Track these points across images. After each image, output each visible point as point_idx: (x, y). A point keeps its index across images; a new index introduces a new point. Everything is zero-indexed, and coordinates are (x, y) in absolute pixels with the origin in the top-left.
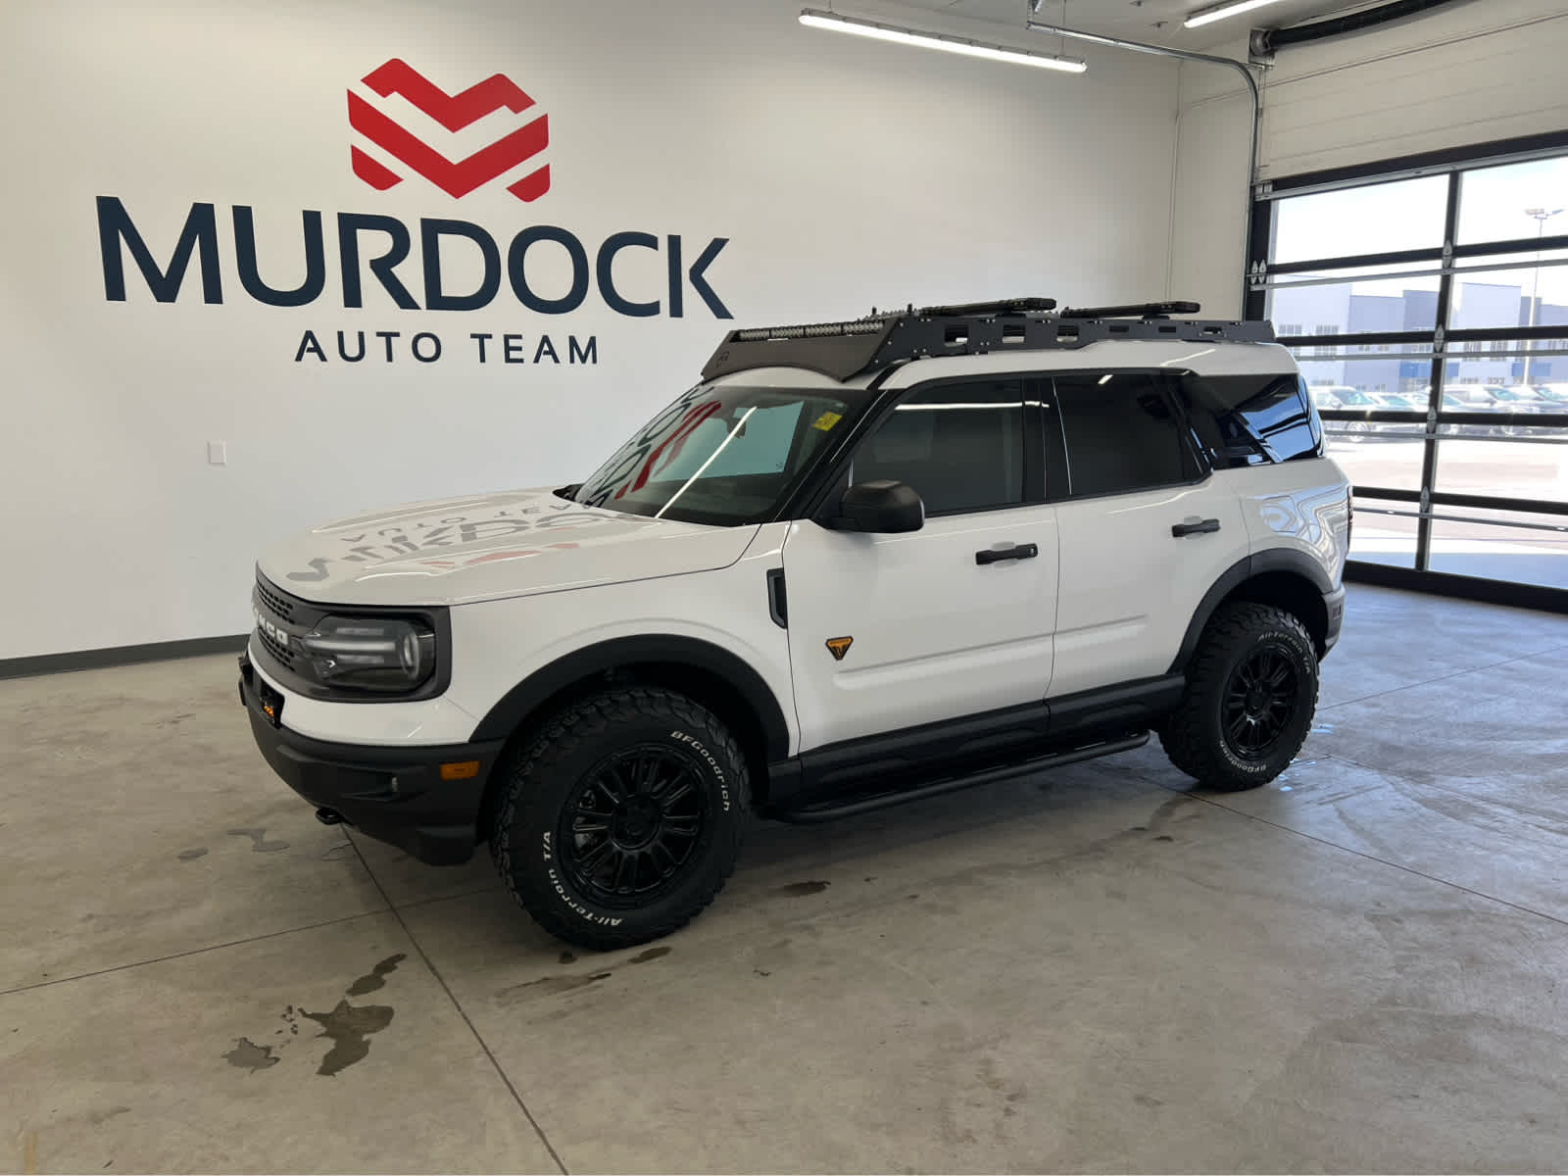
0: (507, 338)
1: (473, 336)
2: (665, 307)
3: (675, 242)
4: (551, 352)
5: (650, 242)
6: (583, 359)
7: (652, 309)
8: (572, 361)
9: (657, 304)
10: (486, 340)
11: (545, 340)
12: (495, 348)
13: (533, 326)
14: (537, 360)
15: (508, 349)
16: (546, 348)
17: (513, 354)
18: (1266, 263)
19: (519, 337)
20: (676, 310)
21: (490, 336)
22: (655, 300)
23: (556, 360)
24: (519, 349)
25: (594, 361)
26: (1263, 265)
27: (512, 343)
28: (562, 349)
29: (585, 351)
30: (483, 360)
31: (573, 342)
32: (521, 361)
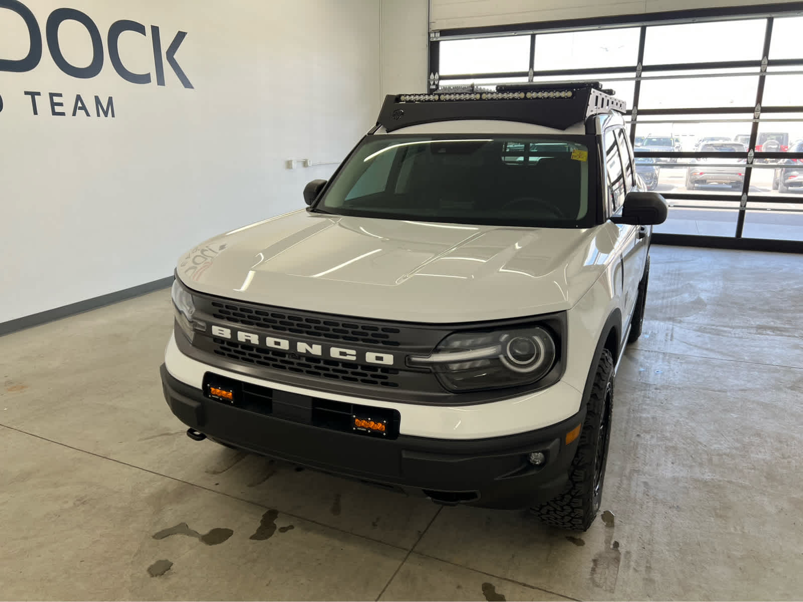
0: (52, 95)
1: (26, 93)
2: (154, 77)
3: (155, 30)
4: (83, 108)
5: (140, 28)
6: (106, 114)
7: (144, 79)
8: (98, 115)
9: (149, 75)
10: (36, 97)
11: (79, 98)
12: (43, 102)
13: (70, 87)
14: (74, 114)
15: (53, 104)
16: (80, 105)
17: (58, 109)
18: (438, 74)
19: (60, 95)
20: (161, 81)
21: (39, 94)
22: (148, 73)
23: (88, 115)
24: (61, 104)
25: (113, 116)
26: (437, 74)
27: (56, 99)
28: (91, 106)
29: (106, 108)
30: (35, 113)
31: (97, 100)
32: (63, 114)
